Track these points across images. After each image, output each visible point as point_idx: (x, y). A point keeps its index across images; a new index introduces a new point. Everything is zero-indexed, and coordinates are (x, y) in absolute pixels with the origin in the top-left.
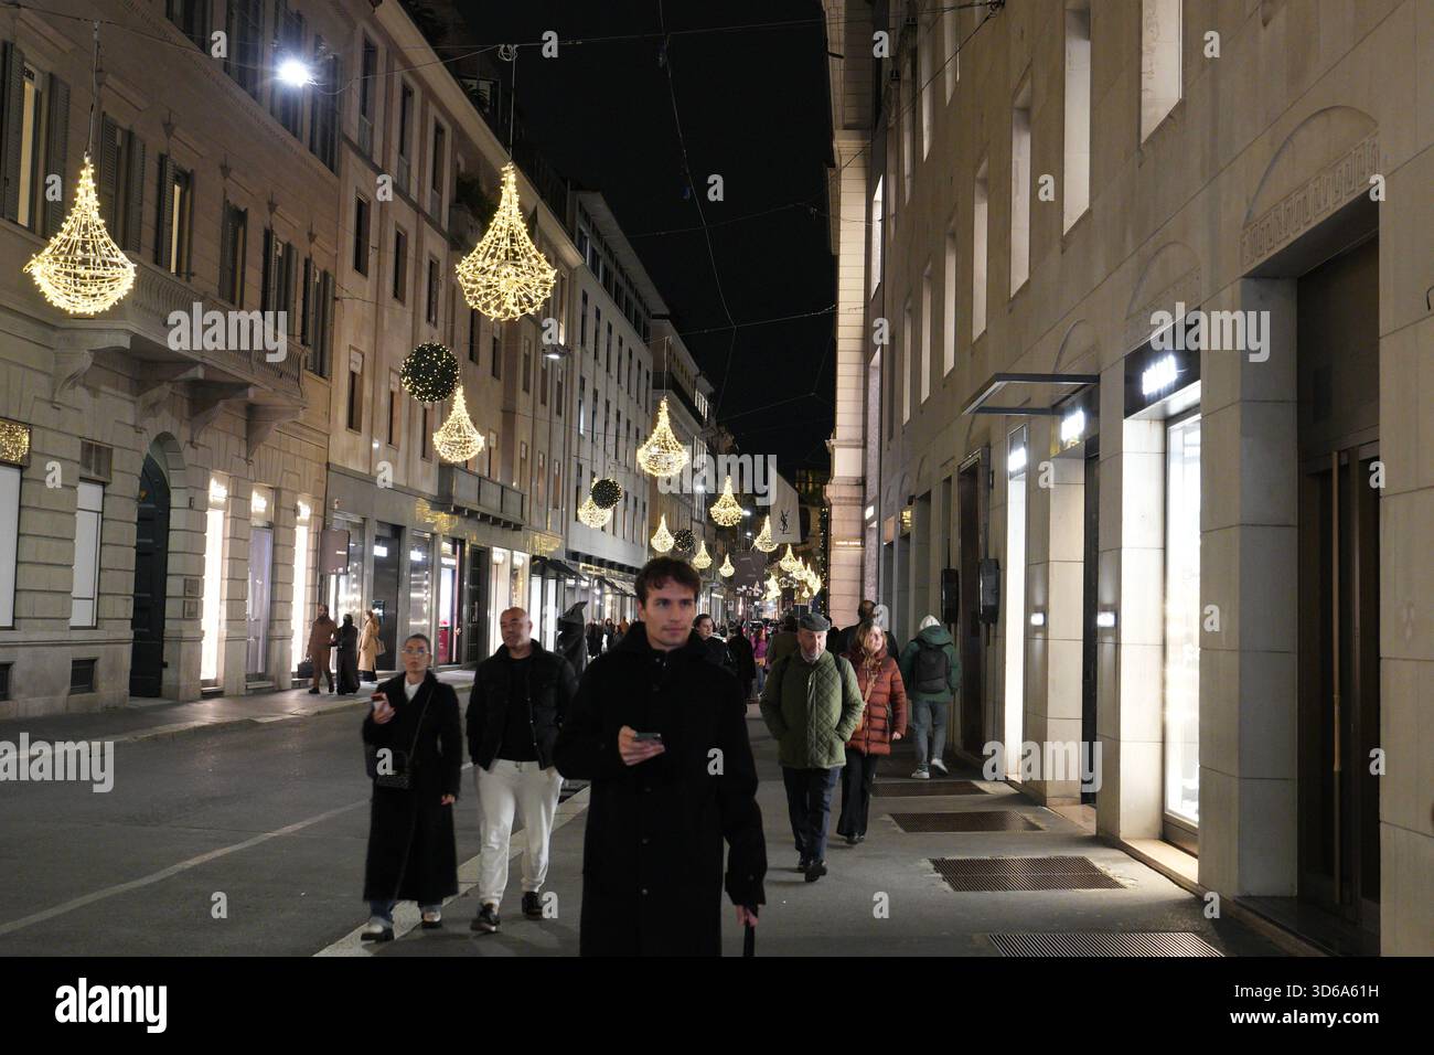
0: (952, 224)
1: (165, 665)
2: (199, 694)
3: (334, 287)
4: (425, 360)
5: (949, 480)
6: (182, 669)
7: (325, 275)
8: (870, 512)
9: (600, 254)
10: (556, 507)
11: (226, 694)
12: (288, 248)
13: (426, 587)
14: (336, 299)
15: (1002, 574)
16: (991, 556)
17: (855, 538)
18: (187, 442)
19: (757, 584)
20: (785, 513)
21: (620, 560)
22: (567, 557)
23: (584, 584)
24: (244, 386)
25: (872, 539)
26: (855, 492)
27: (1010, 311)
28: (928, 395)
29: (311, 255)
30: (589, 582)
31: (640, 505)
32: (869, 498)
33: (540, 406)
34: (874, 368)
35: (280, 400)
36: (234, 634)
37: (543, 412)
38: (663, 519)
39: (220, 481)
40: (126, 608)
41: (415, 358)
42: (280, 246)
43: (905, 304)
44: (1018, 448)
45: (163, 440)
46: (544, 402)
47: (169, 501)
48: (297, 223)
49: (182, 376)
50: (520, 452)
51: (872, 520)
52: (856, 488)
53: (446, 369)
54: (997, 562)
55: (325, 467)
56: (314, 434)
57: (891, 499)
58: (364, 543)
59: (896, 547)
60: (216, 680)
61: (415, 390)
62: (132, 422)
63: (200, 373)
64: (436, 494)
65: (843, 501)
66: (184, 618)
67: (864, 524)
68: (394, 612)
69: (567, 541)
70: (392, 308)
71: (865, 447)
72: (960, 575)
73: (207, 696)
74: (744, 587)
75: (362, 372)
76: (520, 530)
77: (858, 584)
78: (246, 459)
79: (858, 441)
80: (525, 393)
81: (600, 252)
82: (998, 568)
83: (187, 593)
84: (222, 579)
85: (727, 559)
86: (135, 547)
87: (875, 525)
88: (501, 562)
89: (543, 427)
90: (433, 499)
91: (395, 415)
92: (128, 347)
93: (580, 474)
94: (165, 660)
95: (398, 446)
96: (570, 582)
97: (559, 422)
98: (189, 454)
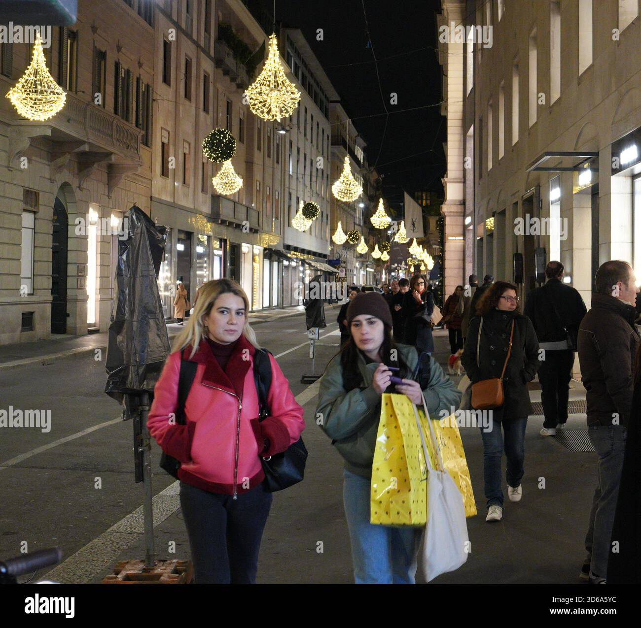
0: (516, 60)
1: (68, 315)
2: (87, 332)
3: (153, 93)
4: (216, 139)
5: (516, 203)
6: (77, 317)
7: (148, 86)
8: (468, 220)
9: (299, 65)
10: (277, 218)
11: (101, 331)
12: (128, 72)
13: (206, 268)
14: (154, 100)
15: (547, 255)
16: (541, 246)
17: (459, 235)
18: (77, 187)
19: (403, 263)
20: (414, 220)
21: (314, 249)
22: (284, 248)
23: (294, 264)
24: (109, 154)
25: (470, 236)
26: (459, 209)
27: (550, 113)
28: (503, 155)
29: (140, 75)
30: (297, 262)
31: (325, 216)
32: (468, 212)
33: (267, 158)
34: (470, 136)
35: (129, 162)
36: (104, 297)
37: (269, 162)
38: (339, 224)
39: (94, 209)
40: (47, 283)
41: (211, 138)
42: (123, 71)
43: (488, 102)
44: (555, 188)
45: (65, 186)
46: (269, 156)
47: (68, 221)
48: (132, 57)
49: (76, 150)
50: (256, 186)
51: (469, 225)
52: (459, 206)
53: (229, 143)
54: (544, 249)
55: (149, 199)
56: (144, 180)
57: (481, 213)
58: (171, 243)
59: (485, 241)
60: (95, 323)
61: (211, 156)
62: (48, 177)
63: (86, 148)
64: (210, 212)
65: (452, 214)
66: (78, 288)
67: (465, 227)
68: (189, 282)
69: (284, 238)
70: (185, 105)
71: (464, 182)
72: (524, 257)
73: (91, 332)
74: (396, 265)
75: (169, 143)
76: (258, 233)
77: (461, 262)
78: (108, 196)
79: (459, 178)
80: (258, 151)
81: (300, 64)
82: (545, 252)
83: (79, 274)
84: (96, 265)
85: (377, 247)
86: (52, 248)
87: (471, 227)
88: (247, 252)
89: (269, 171)
90: (209, 216)
91: (186, 167)
92: (50, 135)
93: (290, 199)
94: (68, 312)
95: (189, 185)
96: (286, 263)
97: (278, 167)
98: (78, 194)
